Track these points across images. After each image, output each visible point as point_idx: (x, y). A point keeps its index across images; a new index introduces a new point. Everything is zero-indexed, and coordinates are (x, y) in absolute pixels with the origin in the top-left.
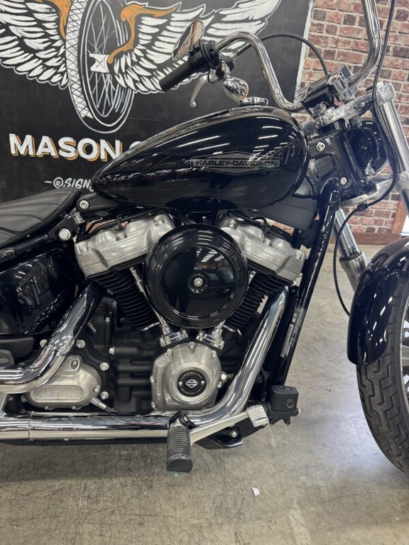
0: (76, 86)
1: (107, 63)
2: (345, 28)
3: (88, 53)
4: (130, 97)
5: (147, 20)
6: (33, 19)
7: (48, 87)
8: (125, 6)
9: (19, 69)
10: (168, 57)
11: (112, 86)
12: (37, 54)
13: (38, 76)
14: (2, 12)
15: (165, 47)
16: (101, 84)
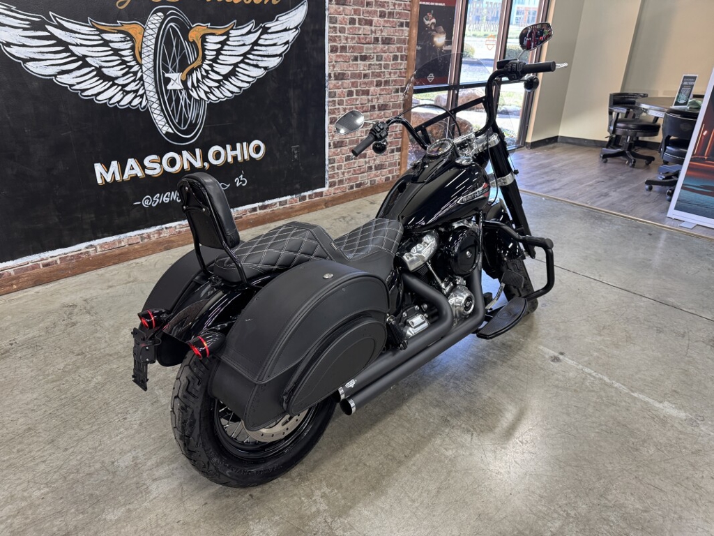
0: (155, 106)
1: (181, 80)
2: (350, 28)
3: (163, 74)
4: (204, 106)
5: (210, 39)
6: (109, 49)
7: (129, 110)
8: (191, 28)
9: (99, 98)
10: (231, 67)
11: (188, 100)
12: (116, 82)
14: (77, 45)
15: (228, 59)
16: (178, 100)
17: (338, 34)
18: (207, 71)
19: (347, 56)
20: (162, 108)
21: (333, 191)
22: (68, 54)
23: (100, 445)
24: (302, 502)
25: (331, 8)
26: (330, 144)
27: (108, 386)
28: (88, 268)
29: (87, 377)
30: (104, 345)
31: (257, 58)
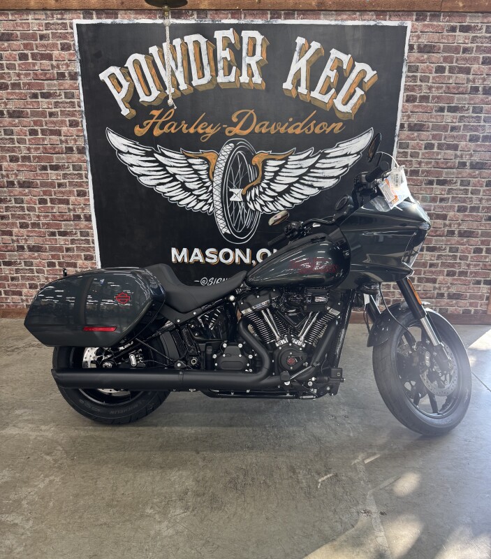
0: (219, 212)
1: (242, 195)
2: (427, 153)
3: (228, 189)
4: (258, 216)
5: (271, 163)
6: (192, 169)
7: (200, 214)
8: (255, 155)
9: (180, 203)
10: (286, 186)
11: (245, 210)
12: (193, 193)
13: (193, 207)
14: (171, 166)
15: (285, 179)
16: (237, 209)
17: (409, 159)
18: (264, 189)
20: (224, 214)
22: (165, 172)
31: (311, 179)
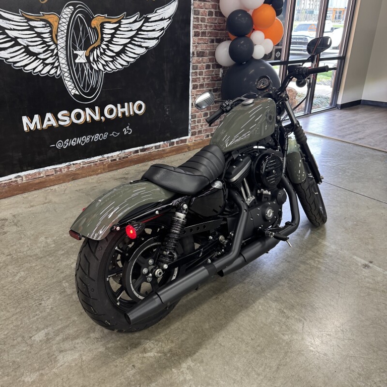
0: (66, 74)
1: (86, 56)
2: (209, 18)
3: (73, 51)
4: (102, 75)
5: (107, 26)
6: (34, 32)
7: (48, 78)
8: (93, 18)
9: (26, 68)
10: (122, 47)
11: (90, 71)
12: (39, 56)
13: (40, 71)
14: (11, 29)
15: (120, 40)
16: (83, 71)
17: (200, 23)
18: (104, 50)
19: (206, 39)
20: (71, 76)
21: (194, 139)
22: (5, 36)
23: (21, 324)
24: (173, 373)
25: (195, 4)
26: (192, 104)
27: (28, 279)
28: (16, 192)
29: (14, 272)
30: (25, 249)
31: (140, 40)
